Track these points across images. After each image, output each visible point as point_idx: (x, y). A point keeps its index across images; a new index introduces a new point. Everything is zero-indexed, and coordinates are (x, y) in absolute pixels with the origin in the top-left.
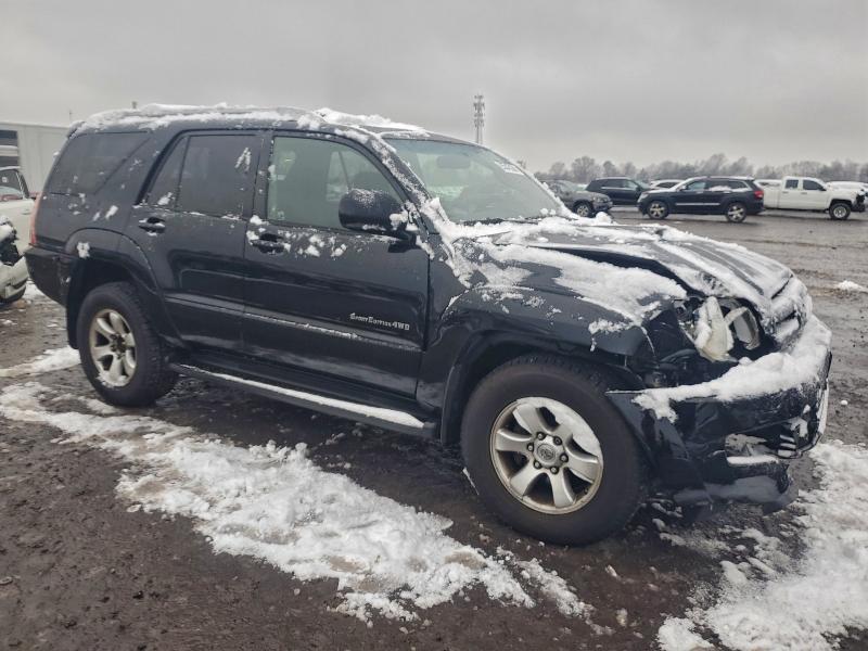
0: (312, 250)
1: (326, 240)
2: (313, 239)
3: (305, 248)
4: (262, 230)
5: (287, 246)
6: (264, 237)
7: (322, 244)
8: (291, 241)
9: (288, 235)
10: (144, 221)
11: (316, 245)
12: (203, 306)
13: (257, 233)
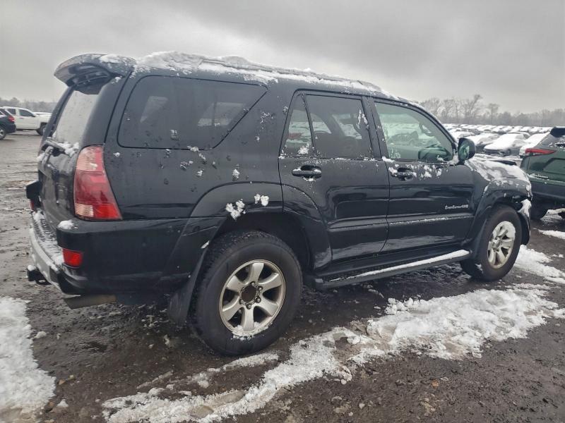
0: (427, 174)
1: (431, 168)
2: (426, 167)
3: (424, 174)
4: (397, 166)
5: (415, 174)
6: (400, 170)
7: (431, 170)
8: (416, 171)
9: (412, 167)
10: (299, 169)
11: (428, 171)
12: (359, 228)
13: (395, 168)
